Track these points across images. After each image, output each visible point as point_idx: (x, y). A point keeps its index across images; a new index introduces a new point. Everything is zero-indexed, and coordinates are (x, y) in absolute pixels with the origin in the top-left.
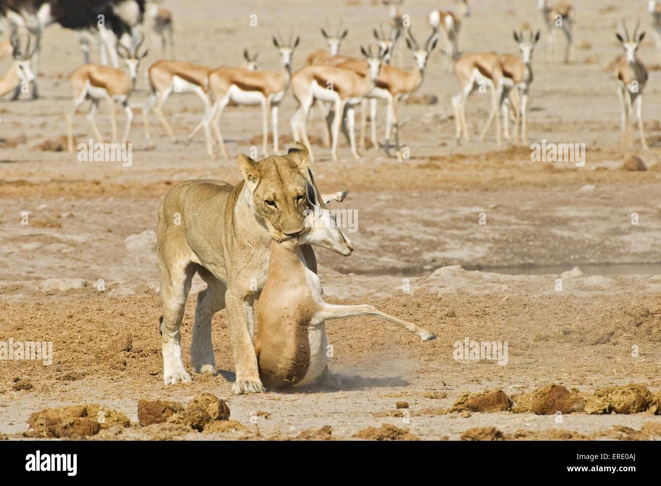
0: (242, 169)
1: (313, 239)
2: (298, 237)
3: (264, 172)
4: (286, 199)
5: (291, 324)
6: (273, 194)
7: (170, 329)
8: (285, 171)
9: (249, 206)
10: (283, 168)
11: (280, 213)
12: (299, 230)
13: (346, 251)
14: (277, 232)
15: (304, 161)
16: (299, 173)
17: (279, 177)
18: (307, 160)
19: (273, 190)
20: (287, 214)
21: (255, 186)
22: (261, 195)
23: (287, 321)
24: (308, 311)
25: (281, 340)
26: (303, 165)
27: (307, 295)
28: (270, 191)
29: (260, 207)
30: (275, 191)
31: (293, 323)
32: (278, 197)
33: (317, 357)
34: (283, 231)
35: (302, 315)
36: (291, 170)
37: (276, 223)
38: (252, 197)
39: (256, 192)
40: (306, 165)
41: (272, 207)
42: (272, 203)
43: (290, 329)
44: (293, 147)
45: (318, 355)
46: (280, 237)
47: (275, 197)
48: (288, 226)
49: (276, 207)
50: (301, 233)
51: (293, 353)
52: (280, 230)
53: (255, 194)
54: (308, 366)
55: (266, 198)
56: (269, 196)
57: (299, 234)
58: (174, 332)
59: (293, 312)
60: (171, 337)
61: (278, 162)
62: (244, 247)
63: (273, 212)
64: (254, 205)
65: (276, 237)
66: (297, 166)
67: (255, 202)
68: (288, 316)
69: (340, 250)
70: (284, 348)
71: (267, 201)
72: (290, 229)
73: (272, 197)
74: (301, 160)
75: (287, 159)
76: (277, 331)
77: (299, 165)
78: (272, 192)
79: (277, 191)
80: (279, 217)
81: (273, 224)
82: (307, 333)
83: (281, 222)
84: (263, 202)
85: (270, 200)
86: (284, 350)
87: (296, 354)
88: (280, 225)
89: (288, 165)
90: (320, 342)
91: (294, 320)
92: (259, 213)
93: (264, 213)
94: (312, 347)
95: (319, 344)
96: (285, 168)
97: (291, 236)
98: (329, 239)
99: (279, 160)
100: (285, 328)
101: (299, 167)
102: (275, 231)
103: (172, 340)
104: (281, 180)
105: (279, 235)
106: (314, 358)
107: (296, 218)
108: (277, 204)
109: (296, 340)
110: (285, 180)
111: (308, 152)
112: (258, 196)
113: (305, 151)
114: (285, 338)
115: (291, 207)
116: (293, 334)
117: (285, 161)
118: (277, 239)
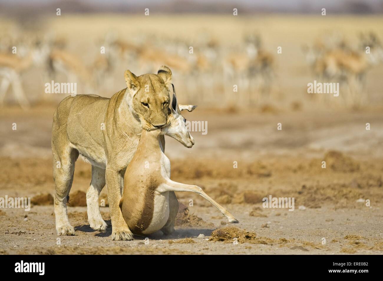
0: (127, 80)
1: (170, 132)
2: (161, 129)
3: (142, 83)
4: (156, 102)
5: (143, 187)
6: (148, 99)
7: (60, 196)
8: (157, 85)
9: (129, 106)
10: (156, 82)
11: (151, 112)
12: (163, 124)
13: (189, 144)
14: (148, 124)
15: (169, 79)
16: (165, 87)
17: (152, 88)
18: (171, 79)
19: (147, 96)
20: (156, 112)
21: (135, 92)
22: (139, 99)
23: (141, 185)
24: (156, 181)
25: (135, 197)
26: (168, 83)
27: (157, 170)
28: (146, 97)
29: (137, 107)
30: (149, 97)
31: (145, 187)
32: (151, 101)
33: (158, 214)
34: (152, 123)
35: (151, 183)
36: (161, 84)
37: (147, 118)
38: (132, 100)
39: (135, 96)
40: (169, 82)
41: (146, 107)
42: (147, 105)
43: (142, 191)
44: (162, 69)
45: (160, 213)
46: (149, 128)
47: (149, 101)
48: (156, 120)
49: (149, 107)
50: (164, 126)
51: (142, 208)
52: (150, 123)
53: (135, 97)
54: (151, 218)
55: (142, 101)
56: (144, 99)
57: (163, 127)
58: (63, 198)
59: (145, 180)
60: (61, 201)
61: (152, 78)
62: (122, 136)
63: (146, 111)
64: (133, 105)
65: (147, 127)
66: (164, 82)
67: (134, 103)
68: (142, 182)
69: (185, 143)
70: (137, 203)
71: (143, 103)
72: (157, 122)
73: (147, 100)
74: (167, 78)
75: (158, 76)
76: (134, 190)
77: (166, 82)
78: (147, 97)
79: (150, 97)
80: (150, 114)
81: (145, 119)
82: (153, 196)
83: (151, 117)
84: (140, 103)
85: (145, 103)
86: (136, 204)
87: (144, 209)
88: (150, 120)
89: (159, 81)
90: (162, 204)
91: (146, 185)
92: (136, 111)
93: (139, 111)
94: (155, 206)
95: (161, 206)
96: (157, 83)
97: (157, 128)
98: (180, 134)
99: (153, 76)
100: (139, 189)
101: (165, 83)
102: (147, 123)
103: (61, 203)
104: (154, 90)
105: (149, 126)
106: (156, 214)
107: (162, 116)
108: (150, 105)
109: (144, 199)
110: (157, 90)
111: (171, 74)
112: (136, 99)
113: (170, 73)
114: (138, 196)
115: (159, 108)
116: (143, 194)
117: (157, 78)
118: (147, 129)
